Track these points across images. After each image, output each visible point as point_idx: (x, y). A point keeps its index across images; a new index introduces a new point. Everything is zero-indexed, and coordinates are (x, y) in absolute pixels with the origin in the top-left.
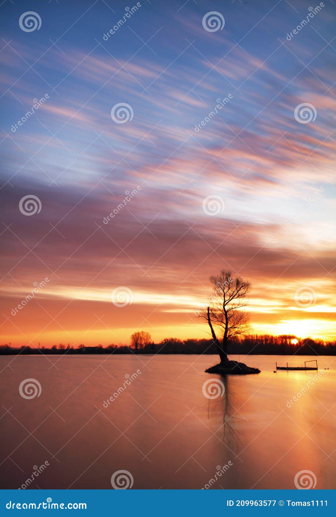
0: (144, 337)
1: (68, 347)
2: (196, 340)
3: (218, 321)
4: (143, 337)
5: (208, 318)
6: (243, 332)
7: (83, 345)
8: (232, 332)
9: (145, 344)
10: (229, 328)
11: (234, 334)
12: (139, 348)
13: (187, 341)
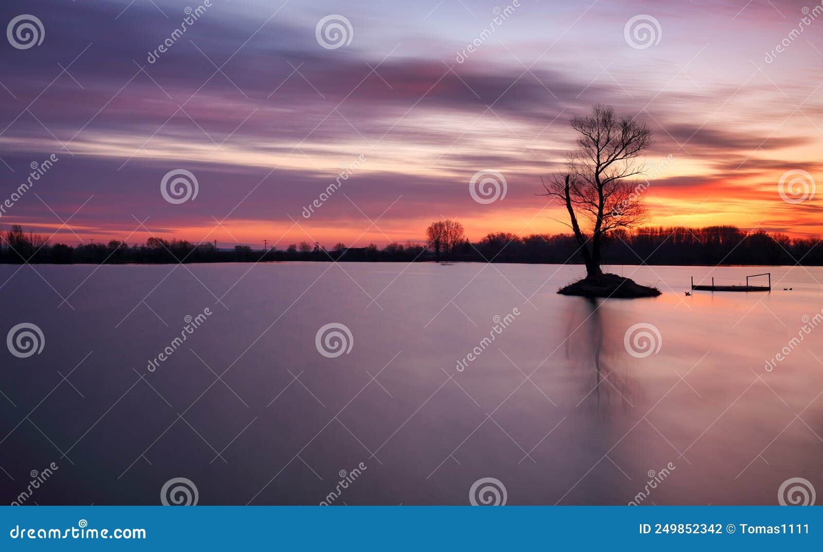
0: (451, 232)
1: (315, 248)
2: (546, 237)
3: (585, 202)
4: (449, 231)
5: (565, 197)
6: (631, 222)
7: (343, 245)
8: (611, 223)
9: (454, 244)
10: (605, 215)
11: (614, 225)
12: (441, 250)
13: (530, 239)
